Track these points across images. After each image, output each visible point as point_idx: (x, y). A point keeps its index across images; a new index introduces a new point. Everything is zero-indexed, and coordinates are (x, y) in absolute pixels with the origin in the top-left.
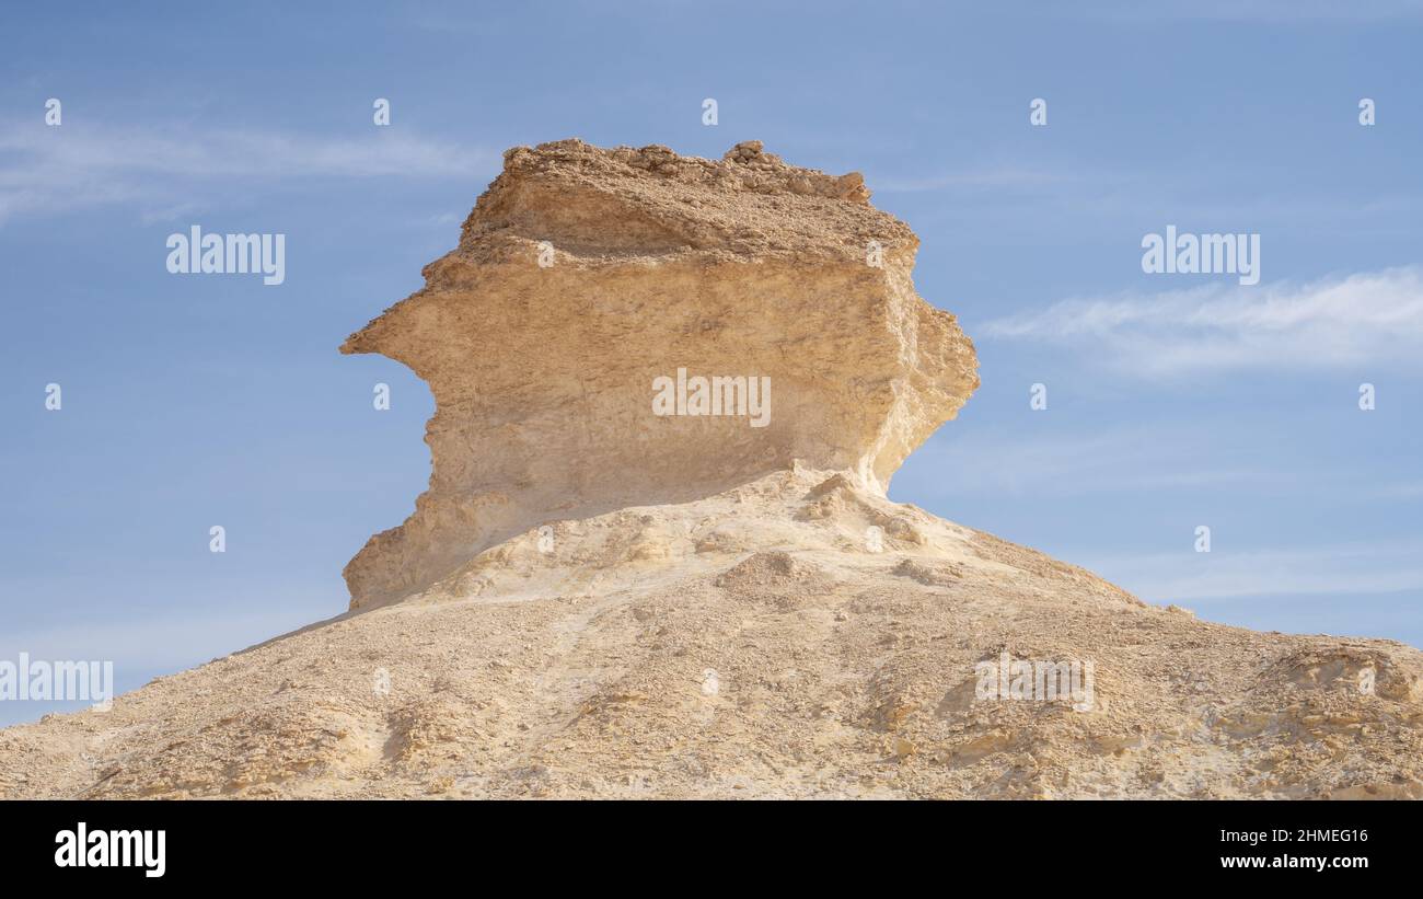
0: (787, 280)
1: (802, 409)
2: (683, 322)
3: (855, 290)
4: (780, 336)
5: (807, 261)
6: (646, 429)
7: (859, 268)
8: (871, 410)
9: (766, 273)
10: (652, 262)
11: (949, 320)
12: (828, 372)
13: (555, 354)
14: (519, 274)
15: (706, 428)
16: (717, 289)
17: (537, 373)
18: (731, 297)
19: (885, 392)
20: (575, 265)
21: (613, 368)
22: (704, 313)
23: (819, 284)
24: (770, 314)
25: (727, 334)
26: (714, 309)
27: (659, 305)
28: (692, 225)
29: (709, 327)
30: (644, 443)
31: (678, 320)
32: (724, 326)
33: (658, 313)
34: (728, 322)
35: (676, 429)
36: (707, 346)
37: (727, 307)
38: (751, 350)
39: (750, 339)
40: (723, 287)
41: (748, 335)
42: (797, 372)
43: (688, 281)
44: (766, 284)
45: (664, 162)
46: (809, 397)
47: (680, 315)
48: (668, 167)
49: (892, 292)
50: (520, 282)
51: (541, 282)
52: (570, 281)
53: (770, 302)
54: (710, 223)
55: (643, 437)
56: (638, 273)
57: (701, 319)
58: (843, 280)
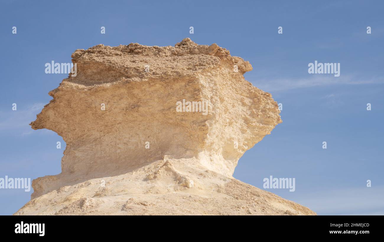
0: (160, 86)
1: (175, 135)
2: (125, 106)
3: (188, 87)
4: (162, 108)
5: (166, 78)
6: (119, 148)
7: (188, 78)
8: (200, 133)
9: (152, 84)
10: (108, 85)
11: (268, 96)
12: (182, 120)
13: (88, 123)
14: (65, 95)
15: (140, 145)
16: (134, 92)
17: (86, 130)
18: (140, 95)
19: (204, 126)
20: (83, 89)
21: (106, 126)
22: (132, 102)
23: (174, 86)
24: (156, 100)
25: (141, 109)
26: (135, 100)
27: (115, 101)
28: (127, 69)
29: (134, 107)
30: (119, 153)
31: (123, 105)
32: (139, 106)
33: (115, 104)
34: (141, 104)
35: (130, 147)
36: (135, 114)
37: (140, 99)
38: (152, 114)
39: (150, 110)
40: (136, 91)
41: (149, 109)
42: (171, 121)
43: (123, 91)
44: (153, 89)
45: (135, 49)
46: (178, 130)
47: (124, 103)
48: (136, 51)
49: (203, 86)
50: (66, 97)
51: (72, 97)
52: (82, 96)
53: (156, 95)
54: (134, 68)
55: (119, 151)
56: (104, 90)
57: (131, 104)
58: (183, 84)
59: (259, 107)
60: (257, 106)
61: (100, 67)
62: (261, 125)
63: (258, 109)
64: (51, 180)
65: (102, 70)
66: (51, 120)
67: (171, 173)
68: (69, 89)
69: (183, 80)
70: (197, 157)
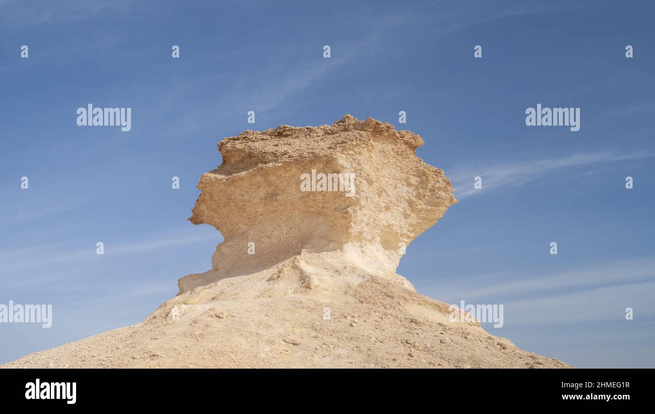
0: (297, 170)
1: (318, 226)
2: (264, 195)
5: (302, 160)
6: (263, 242)
7: (324, 159)
8: (342, 222)
9: (287, 169)
10: (243, 173)
12: (323, 207)
13: (234, 216)
15: (282, 239)
16: (271, 180)
18: (277, 182)
19: (346, 213)
20: (221, 180)
22: (270, 190)
25: (279, 197)
26: (273, 188)
27: (254, 190)
28: (265, 154)
29: (273, 196)
30: (263, 248)
31: (261, 195)
32: (277, 195)
33: (253, 194)
34: (279, 192)
35: (273, 240)
36: (275, 204)
37: (277, 186)
38: (292, 203)
39: (290, 198)
40: (272, 178)
41: (288, 197)
42: (312, 210)
43: (259, 178)
44: (289, 174)
46: (320, 220)
47: (262, 192)
49: (342, 167)
51: (213, 189)
52: (222, 187)
53: (293, 181)
54: (272, 152)
56: (242, 179)
57: (269, 193)
58: (321, 166)
59: (427, 186)
60: (424, 185)
61: (242, 154)
62: (429, 207)
63: (425, 188)
64: (192, 279)
65: (244, 158)
66: (206, 214)
67: (298, 271)
68: (208, 181)
69: (320, 162)
70: (341, 250)
